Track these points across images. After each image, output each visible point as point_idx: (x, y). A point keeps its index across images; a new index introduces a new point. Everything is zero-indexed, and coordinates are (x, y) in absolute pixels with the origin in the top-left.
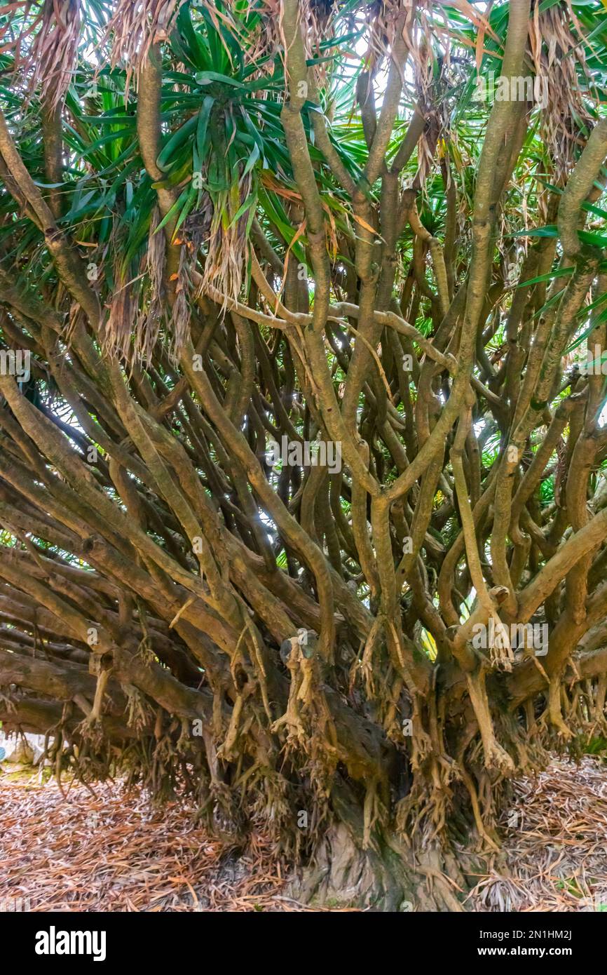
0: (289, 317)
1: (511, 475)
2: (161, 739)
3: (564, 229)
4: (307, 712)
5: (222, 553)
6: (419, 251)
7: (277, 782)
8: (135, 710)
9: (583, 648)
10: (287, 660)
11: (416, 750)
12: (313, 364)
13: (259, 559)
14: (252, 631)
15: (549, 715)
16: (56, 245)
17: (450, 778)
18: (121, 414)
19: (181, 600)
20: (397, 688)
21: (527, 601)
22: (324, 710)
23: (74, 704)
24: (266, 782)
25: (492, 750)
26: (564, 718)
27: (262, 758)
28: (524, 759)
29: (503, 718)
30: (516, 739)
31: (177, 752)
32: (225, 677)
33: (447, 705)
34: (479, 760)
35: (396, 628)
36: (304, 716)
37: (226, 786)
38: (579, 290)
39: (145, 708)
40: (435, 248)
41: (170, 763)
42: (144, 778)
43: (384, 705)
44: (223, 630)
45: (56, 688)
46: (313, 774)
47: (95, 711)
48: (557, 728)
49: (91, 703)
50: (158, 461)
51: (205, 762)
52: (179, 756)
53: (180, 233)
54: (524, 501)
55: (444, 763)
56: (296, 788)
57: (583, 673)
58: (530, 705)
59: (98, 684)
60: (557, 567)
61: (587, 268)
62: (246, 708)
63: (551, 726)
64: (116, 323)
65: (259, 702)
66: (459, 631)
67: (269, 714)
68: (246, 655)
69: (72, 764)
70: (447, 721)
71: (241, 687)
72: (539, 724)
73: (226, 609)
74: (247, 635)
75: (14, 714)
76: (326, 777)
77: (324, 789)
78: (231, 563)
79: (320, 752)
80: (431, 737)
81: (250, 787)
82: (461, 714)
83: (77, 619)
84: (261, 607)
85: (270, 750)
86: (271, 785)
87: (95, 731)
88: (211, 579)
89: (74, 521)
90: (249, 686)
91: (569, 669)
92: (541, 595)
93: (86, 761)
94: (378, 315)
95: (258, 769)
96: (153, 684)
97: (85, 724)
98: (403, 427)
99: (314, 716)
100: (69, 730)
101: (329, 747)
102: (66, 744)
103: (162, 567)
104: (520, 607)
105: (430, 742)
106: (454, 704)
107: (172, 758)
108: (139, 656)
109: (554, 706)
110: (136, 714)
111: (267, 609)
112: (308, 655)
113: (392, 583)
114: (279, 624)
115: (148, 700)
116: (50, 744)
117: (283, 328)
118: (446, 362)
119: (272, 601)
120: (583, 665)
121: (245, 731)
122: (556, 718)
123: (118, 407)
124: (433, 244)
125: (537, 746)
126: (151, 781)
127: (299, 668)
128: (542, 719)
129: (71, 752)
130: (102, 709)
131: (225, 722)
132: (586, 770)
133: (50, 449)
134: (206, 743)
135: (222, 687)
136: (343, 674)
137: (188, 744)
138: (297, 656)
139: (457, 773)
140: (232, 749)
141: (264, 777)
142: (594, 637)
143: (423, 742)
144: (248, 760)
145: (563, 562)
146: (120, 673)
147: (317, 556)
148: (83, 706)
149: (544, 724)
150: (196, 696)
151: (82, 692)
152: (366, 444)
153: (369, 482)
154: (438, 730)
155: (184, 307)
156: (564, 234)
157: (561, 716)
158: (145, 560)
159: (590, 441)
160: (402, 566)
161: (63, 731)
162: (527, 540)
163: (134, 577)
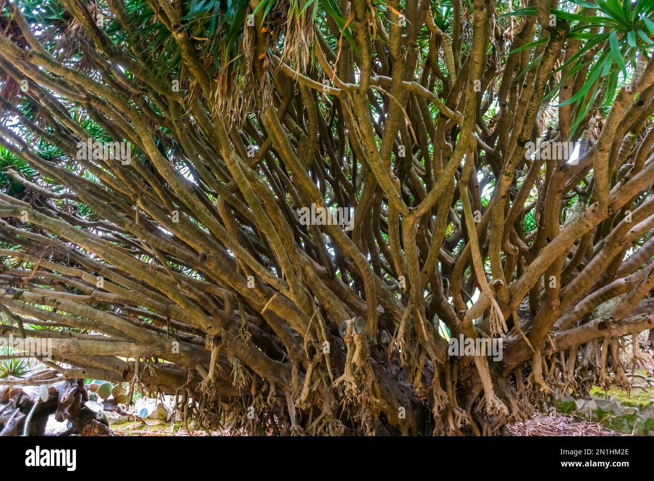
0: (342, 86)
1: (504, 197)
2: (256, 396)
3: (541, 8)
4: (359, 374)
5: (296, 262)
6: (434, 45)
7: (337, 427)
8: (238, 375)
9: (558, 329)
10: (344, 336)
11: (437, 403)
12: (360, 119)
13: (322, 269)
14: (319, 317)
15: (533, 377)
16: (180, 36)
17: (461, 423)
18: (226, 159)
19: (268, 296)
20: (423, 358)
21: (516, 292)
22: (371, 374)
23: (195, 371)
24: (330, 427)
25: (492, 401)
26: (544, 379)
27: (326, 409)
28: (516, 410)
29: (500, 381)
30: (509, 395)
31: (267, 405)
32: (300, 352)
33: (459, 372)
34: (483, 411)
35: (421, 314)
36: (357, 376)
37: (302, 429)
38: (552, 54)
39: (245, 374)
40: (445, 41)
41: (262, 413)
42: (244, 425)
43: (413, 370)
44: (298, 318)
45: (183, 360)
46: (363, 419)
47: (210, 375)
48: (540, 386)
49: (207, 371)
50: (252, 193)
51: (287, 413)
52: (269, 408)
53: (265, 25)
54: (513, 221)
55: (457, 412)
56: (351, 431)
57: (558, 347)
58: (520, 371)
59: (212, 356)
60: (538, 266)
61: (558, 37)
62: (315, 373)
63: (536, 385)
64: (222, 91)
65: (324, 368)
66: (467, 314)
67: (331, 376)
68: (314, 335)
69: (194, 414)
70: (459, 384)
71: (311, 358)
72: (526, 383)
73: (301, 301)
74: (316, 320)
75: (155, 378)
76: (373, 421)
77: (371, 430)
78: (303, 270)
79: (369, 404)
80: (447, 394)
81: (319, 430)
82: (468, 379)
83: (196, 311)
84: (325, 301)
85: (333, 403)
86: (333, 428)
87: (211, 388)
88: (289, 278)
89: (194, 241)
90: (317, 357)
91: (548, 345)
92: (527, 287)
93: (205, 411)
94: (405, 84)
95: (324, 417)
96: (250, 357)
97: (204, 384)
98: (424, 174)
99: (364, 376)
100: (192, 390)
101: (374, 399)
102: (190, 401)
103: (255, 271)
104: (511, 297)
105: (447, 397)
106: (464, 371)
107: (264, 409)
108: (240, 337)
109: (537, 370)
110: (239, 378)
111: (329, 302)
112: (359, 332)
113: (418, 280)
114: (338, 313)
115: (247, 368)
116: (180, 400)
117: (337, 95)
118: (455, 117)
119: (333, 296)
120: (558, 341)
121: (314, 389)
122: (539, 379)
123: (224, 155)
124: (443, 38)
125: (525, 401)
126: (249, 425)
127: (353, 342)
128: (528, 379)
129: (194, 406)
130: (215, 375)
131: (300, 384)
132: (561, 424)
133: (177, 186)
134: (287, 399)
135: (298, 359)
136: (383, 351)
137: (274, 399)
138: (351, 332)
139: (466, 419)
140: (306, 402)
141: (328, 423)
142: (565, 321)
143: (441, 397)
144: (317, 412)
145: (543, 262)
146: (227, 349)
147: (363, 262)
148: (201, 372)
149: (530, 383)
150: (280, 366)
151: (201, 363)
152: (398, 179)
153: (401, 205)
154: (452, 389)
155: (269, 81)
156: (541, 12)
157: (542, 378)
158: (243, 268)
159: (562, 173)
160: (425, 269)
161: (188, 390)
162: (515, 250)
163: (236, 280)
